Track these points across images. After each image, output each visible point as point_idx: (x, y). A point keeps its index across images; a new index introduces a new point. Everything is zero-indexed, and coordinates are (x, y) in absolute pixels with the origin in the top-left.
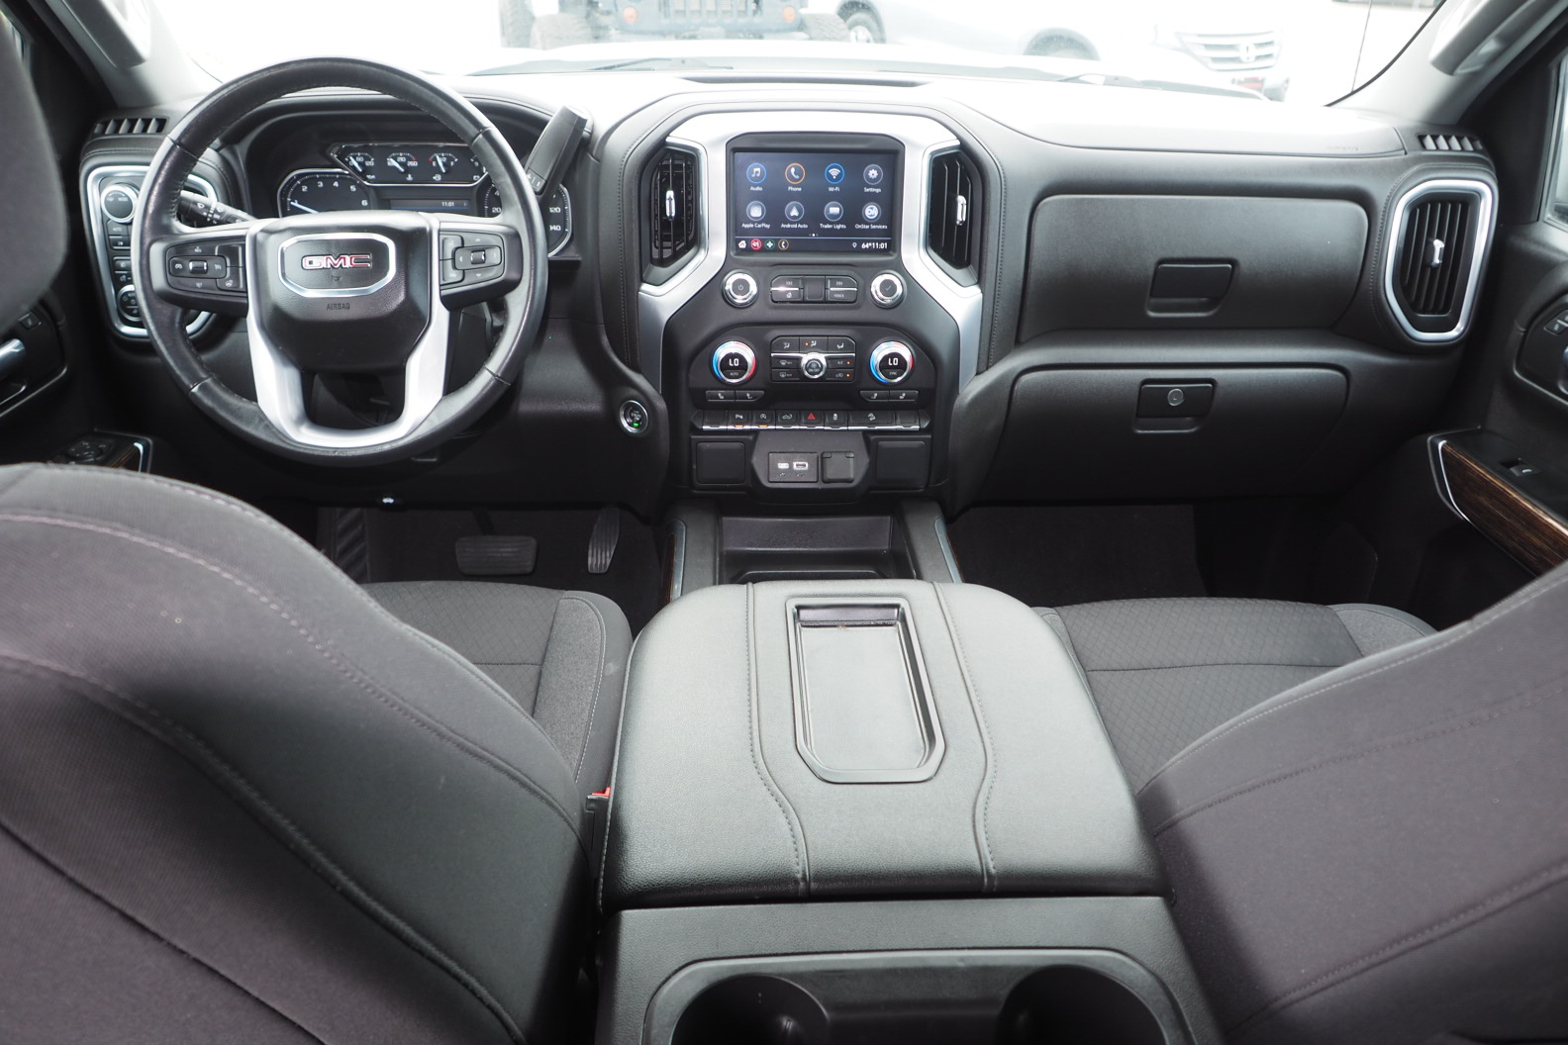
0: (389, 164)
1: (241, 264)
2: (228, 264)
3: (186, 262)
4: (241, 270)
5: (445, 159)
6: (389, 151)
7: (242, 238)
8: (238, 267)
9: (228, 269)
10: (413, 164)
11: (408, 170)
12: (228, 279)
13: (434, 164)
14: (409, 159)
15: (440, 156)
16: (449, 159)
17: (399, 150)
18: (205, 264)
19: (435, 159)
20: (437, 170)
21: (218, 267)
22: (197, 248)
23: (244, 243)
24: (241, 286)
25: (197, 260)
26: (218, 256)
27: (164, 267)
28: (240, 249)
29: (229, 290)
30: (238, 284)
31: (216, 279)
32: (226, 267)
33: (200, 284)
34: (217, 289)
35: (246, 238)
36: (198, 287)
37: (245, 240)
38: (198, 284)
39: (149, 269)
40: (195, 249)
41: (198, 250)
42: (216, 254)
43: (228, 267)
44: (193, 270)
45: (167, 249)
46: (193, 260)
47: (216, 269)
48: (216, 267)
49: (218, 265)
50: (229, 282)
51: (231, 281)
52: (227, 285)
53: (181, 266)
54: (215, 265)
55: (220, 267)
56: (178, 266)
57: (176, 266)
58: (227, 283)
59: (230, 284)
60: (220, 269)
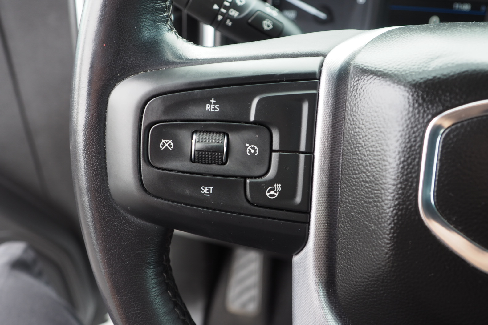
1: (303, 148)
2: (276, 145)
3: (184, 134)
4: (302, 157)
8: (298, 152)
9: (275, 156)
12: (271, 183)
18: (226, 139)
22: (213, 101)
23: (314, 92)
24: (298, 199)
25: (207, 132)
26: (254, 123)
27: (136, 144)
28: (305, 107)
29: (270, 205)
30: (294, 195)
31: (245, 178)
32: (272, 151)
33: (209, 189)
34: (245, 201)
35: (319, 79)
36: (205, 193)
37: (316, 87)
38: (205, 188)
39: (105, 145)
40: (207, 105)
41: (211, 107)
42: (252, 118)
43: (275, 151)
44: (198, 156)
45: (149, 100)
46: (200, 132)
47: (249, 154)
48: (248, 151)
49: (253, 146)
50: (273, 189)
51: (278, 186)
52: (267, 194)
53: (172, 144)
54: (247, 145)
55: (258, 151)
56: (166, 144)
57: (161, 144)
58: (269, 192)
59: (276, 192)
60: (256, 154)
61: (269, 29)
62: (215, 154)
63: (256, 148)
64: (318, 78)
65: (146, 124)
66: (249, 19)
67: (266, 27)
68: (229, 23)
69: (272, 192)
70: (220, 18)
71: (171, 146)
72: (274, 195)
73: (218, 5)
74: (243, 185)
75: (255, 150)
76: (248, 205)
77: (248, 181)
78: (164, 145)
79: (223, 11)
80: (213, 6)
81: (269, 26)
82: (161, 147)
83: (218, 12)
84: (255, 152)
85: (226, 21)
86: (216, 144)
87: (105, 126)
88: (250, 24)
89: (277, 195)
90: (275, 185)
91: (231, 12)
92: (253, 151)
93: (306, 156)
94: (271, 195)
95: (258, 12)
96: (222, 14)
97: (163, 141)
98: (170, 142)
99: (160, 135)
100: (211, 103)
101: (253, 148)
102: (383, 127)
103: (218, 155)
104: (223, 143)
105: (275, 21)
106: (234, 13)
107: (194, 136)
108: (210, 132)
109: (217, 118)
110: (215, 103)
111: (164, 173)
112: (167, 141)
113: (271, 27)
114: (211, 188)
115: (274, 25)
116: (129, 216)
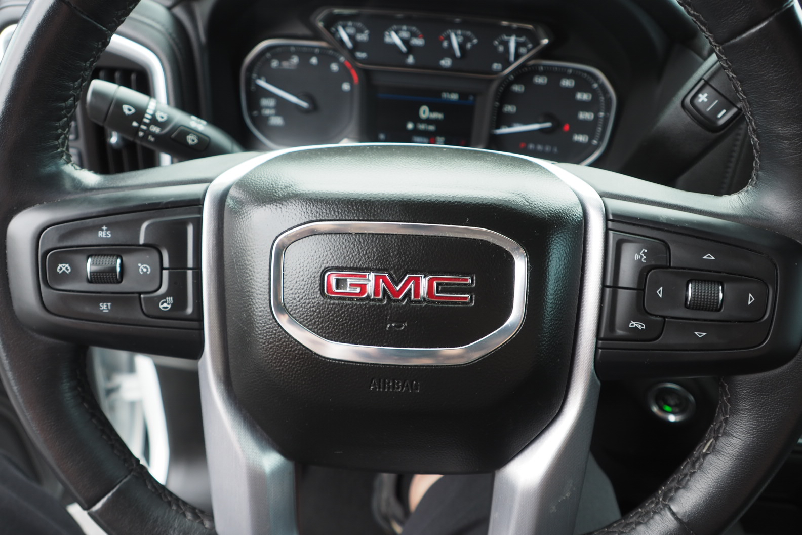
0: (387, 39)
1: (190, 263)
2: (166, 264)
3: (79, 258)
4: (190, 273)
5: (461, 39)
6: (390, 23)
7: (196, 204)
8: (186, 268)
9: (165, 273)
10: (418, 42)
11: (411, 49)
12: (164, 296)
13: (445, 44)
14: (413, 35)
15: (456, 35)
16: (467, 39)
17: (401, 22)
18: (119, 261)
19: (448, 38)
20: (450, 52)
21: (144, 268)
22: (104, 228)
23: (199, 216)
24: (190, 310)
25: (102, 255)
26: (144, 245)
27: (35, 269)
28: (190, 230)
29: (164, 316)
30: (184, 306)
31: (140, 293)
32: (162, 268)
33: (108, 306)
34: (142, 314)
35: (203, 205)
36: (104, 309)
37: (201, 211)
38: (103, 305)
39: (6, 272)
40: (99, 232)
41: (104, 234)
42: (142, 241)
43: (166, 269)
44: (94, 277)
45: (44, 230)
46: (95, 255)
47: (142, 273)
48: (140, 270)
49: (145, 266)
50: (166, 302)
51: (170, 299)
52: (161, 307)
53: (69, 268)
54: (139, 265)
55: (149, 270)
56: (64, 268)
57: (59, 268)
58: (162, 304)
59: (168, 304)
60: (148, 273)
61: (193, 143)
62: (109, 275)
63: (148, 267)
64: (201, 203)
65: (42, 252)
66: (173, 133)
67: (190, 142)
68: (151, 139)
69: (165, 305)
70: (141, 134)
71: (68, 270)
72: (167, 307)
73: (137, 122)
74: (138, 300)
75: (147, 269)
76: (143, 317)
77: (142, 296)
78: (61, 269)
79: (144, 127)
80: (132, 123)
81: (193, 141)
82: (58, 271)
83: (138, 129)
84: (147, 271)
85: (148, 137)
86: (109, 266)
87: (5, 254)
88: (174, 140)
89: (169, 306)
90: (167, 298)
91: (152, 128)
92: (145, 270)
93: (193, 273)
94: (164, 308)
95: (182, 128)
96: (143, 130)
97: (60, 266)
98: (67, 266)
99: (58, 260)
100: (103, 230)
101: (145, 267)
102: (245, 246)
103: (112, 275)
104: (116, 264)
105: (200, 135)
106: (155, 129)
107: (90, 260)
108: (105, 255)
109: (109, 243)
110: (107, 230)
111: (63, 294)
112: (64, 265)
113: (196, 141)
114: (109, 304)
115: (199, 139)
116: (37, 336)
